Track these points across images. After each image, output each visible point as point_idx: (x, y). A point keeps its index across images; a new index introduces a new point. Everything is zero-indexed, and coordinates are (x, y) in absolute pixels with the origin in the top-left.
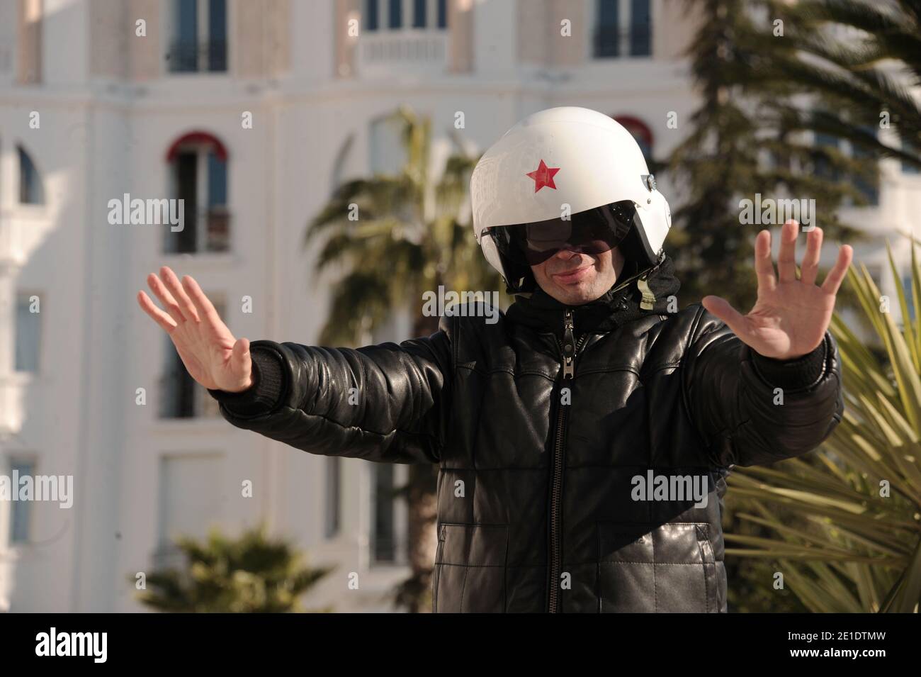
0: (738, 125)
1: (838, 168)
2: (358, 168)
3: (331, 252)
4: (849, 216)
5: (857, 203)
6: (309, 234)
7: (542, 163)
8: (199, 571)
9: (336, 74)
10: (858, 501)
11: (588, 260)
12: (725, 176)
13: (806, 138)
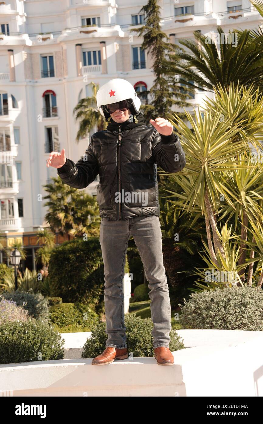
0: (164, 82)
1: (186, 91)
2: (84, 96)
3: (79, 115)
4: (188, 101)
5: (190, 98)
6: (74, 112)
7: (112, 91)
8: (57, 184)
9: (78, 76)
10: (190, 162)
11: (123, 112)
12: (162, 94)
13: (179, 85)
